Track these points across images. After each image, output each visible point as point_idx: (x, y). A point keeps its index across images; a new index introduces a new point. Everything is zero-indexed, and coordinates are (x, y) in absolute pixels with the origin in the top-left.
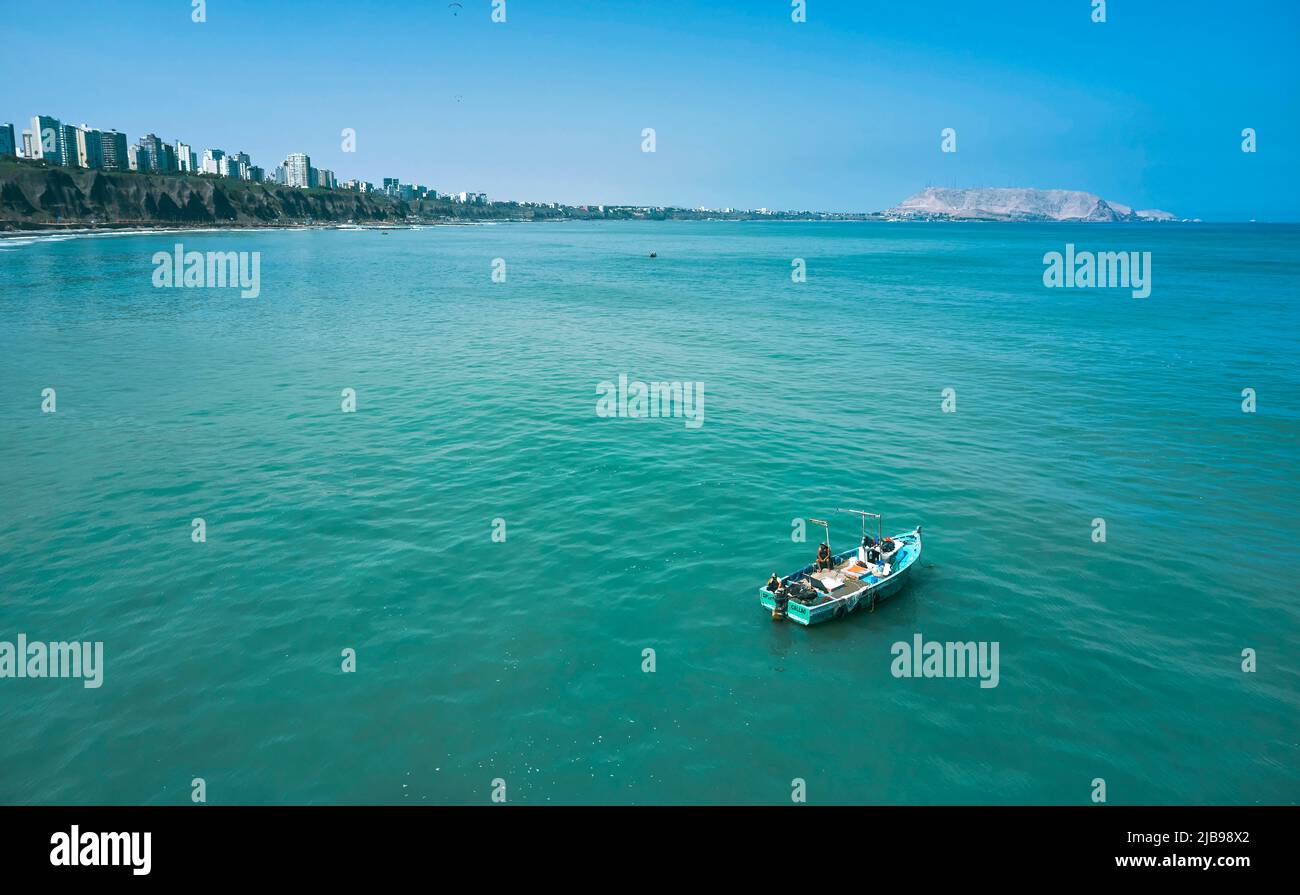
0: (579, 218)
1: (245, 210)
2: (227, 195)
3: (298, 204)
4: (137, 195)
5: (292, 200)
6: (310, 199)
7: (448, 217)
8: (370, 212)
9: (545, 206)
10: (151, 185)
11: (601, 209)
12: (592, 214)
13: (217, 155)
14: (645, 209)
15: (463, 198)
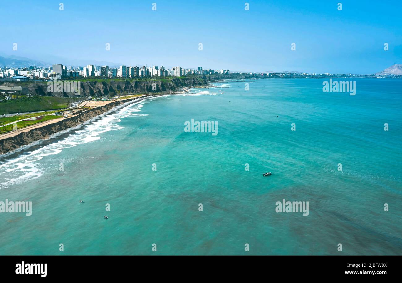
0: (260, 78)
1: (168, 88)
2: (164, 84)
3: (178, 82)
4: (144, 86)
5: (176, 81)
6: (181, 80)
7: (218, 81)
8: (197, 83)
9: (249, 74)
10: (148, 83)
11: (268, 74)
12: (264, 76)
13: (157, 68)
14: (283, 74)
15: (222, 72)
